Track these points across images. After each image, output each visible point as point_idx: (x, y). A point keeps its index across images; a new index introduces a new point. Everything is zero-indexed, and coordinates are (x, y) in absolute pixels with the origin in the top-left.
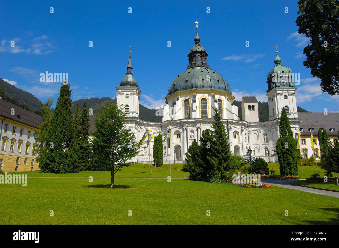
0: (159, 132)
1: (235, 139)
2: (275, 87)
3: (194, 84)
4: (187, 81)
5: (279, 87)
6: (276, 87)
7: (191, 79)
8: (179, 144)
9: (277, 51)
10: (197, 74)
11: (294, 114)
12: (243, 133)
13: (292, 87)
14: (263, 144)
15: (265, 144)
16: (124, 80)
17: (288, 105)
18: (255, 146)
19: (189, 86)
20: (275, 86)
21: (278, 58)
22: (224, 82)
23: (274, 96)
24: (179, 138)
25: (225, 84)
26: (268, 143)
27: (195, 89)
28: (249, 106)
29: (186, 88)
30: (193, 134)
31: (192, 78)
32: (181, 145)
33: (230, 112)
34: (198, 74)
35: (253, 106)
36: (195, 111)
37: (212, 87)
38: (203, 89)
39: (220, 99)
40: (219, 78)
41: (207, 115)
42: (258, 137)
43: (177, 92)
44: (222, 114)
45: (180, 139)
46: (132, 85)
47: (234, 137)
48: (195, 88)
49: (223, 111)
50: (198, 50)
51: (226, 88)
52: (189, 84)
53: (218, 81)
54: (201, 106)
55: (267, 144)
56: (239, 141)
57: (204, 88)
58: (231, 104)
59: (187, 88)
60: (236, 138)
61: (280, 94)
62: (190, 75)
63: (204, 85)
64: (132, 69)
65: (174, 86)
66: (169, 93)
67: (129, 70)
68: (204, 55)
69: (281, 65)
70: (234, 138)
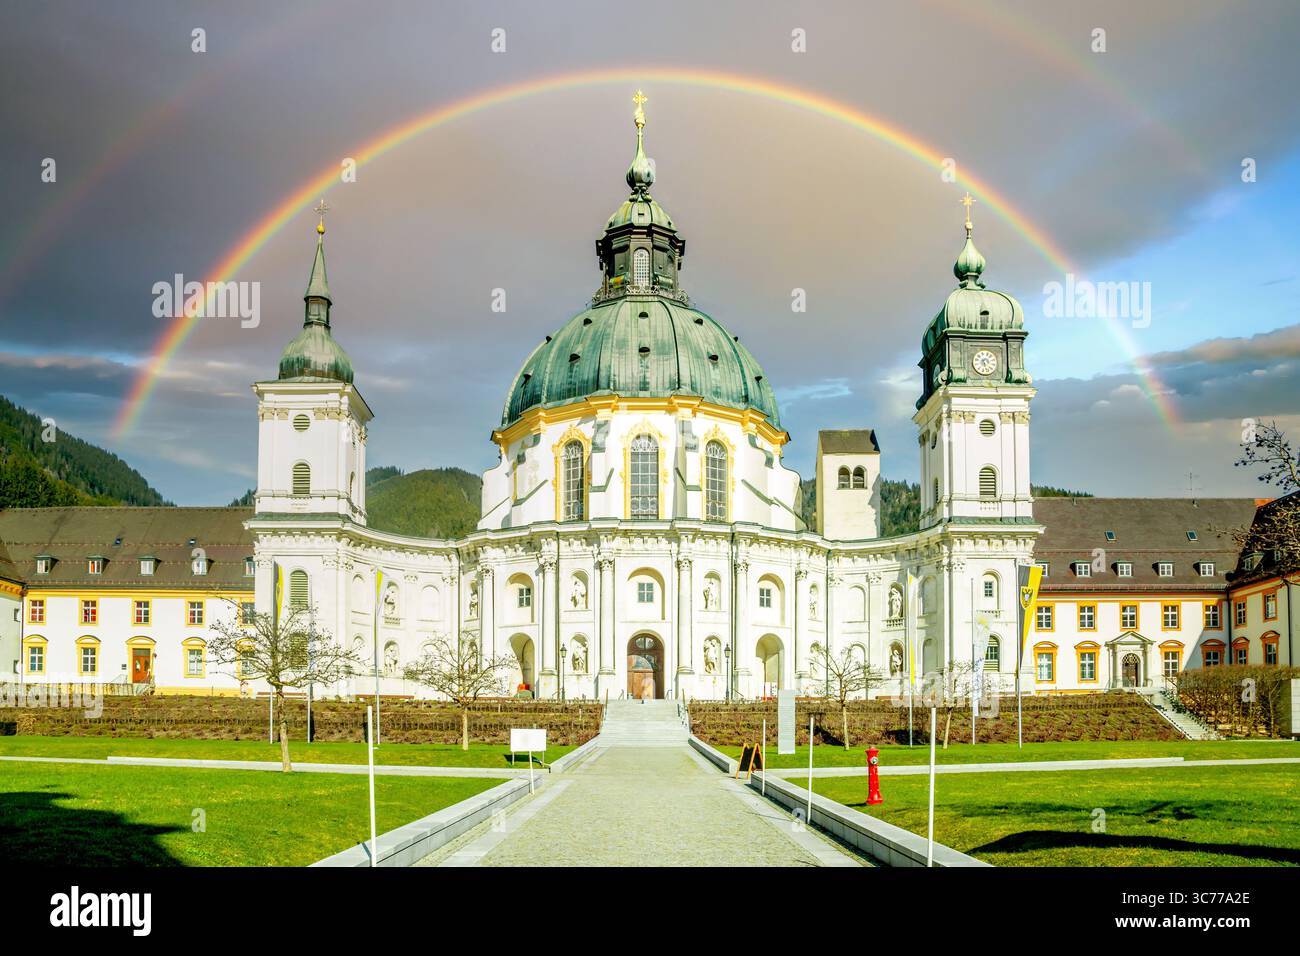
0: (449, 580)
1: (765, 609)
2: (947, 384)
3: (603, 374)
4: (574, 358)
5: (963, 381)
6: (948, 381)
7: (592, 348)
8: (527, 631)
9: (970, 225)
10: (622, 325)
11: (1015, 501)
12: (804, 585)
13: (1018, 382)
14: (886, 628)
15: (892, 628)
16: (291, 352)
17: (995, 463)
18: (854, 639)
19: (583, 381)
20: (945, 378)
21: (971, 256)
22: (741, 366)
23: (939, 423)
24: (528, 604)
25: (742, 372)
26: (903, 627)
27: (607, 392)
28: (844, 471)
29: (570, 392)
30: (581, 588)
31: (599, 342)
32: (533, 633)
33: (758, 494)
34: (627, 325)
35: (859, 472)
36: (602, 489)
37: (681, 382)
38: (642, 394)
39: (719, 437)
40: (719, 346)
41: (658, 508)
42: (867, 601)
43: (534, 407)
44: (724, 504)
45: (529, 608)
46: (322, 374)
47: (762, 601)
48: (609, 387)
49: (730, 490)
50: (637, 221)
51: (746, 389)
52: (586, 371)
53: (714, 358)
54: (634, 469)
55: (898, 627)
56: (783, 618)
57: (646, 390)
58: (765, 459)
59: (575, 389)
60: (768, 605)
61: (963, 414)
62: (591, 333)
63: (648, 375)
64: (329, 304)
65: (525, 383)
66: (506, 416)
67: (314, 309)
68: (664, 242)
69: (983, 287)
70: (762, 604)
